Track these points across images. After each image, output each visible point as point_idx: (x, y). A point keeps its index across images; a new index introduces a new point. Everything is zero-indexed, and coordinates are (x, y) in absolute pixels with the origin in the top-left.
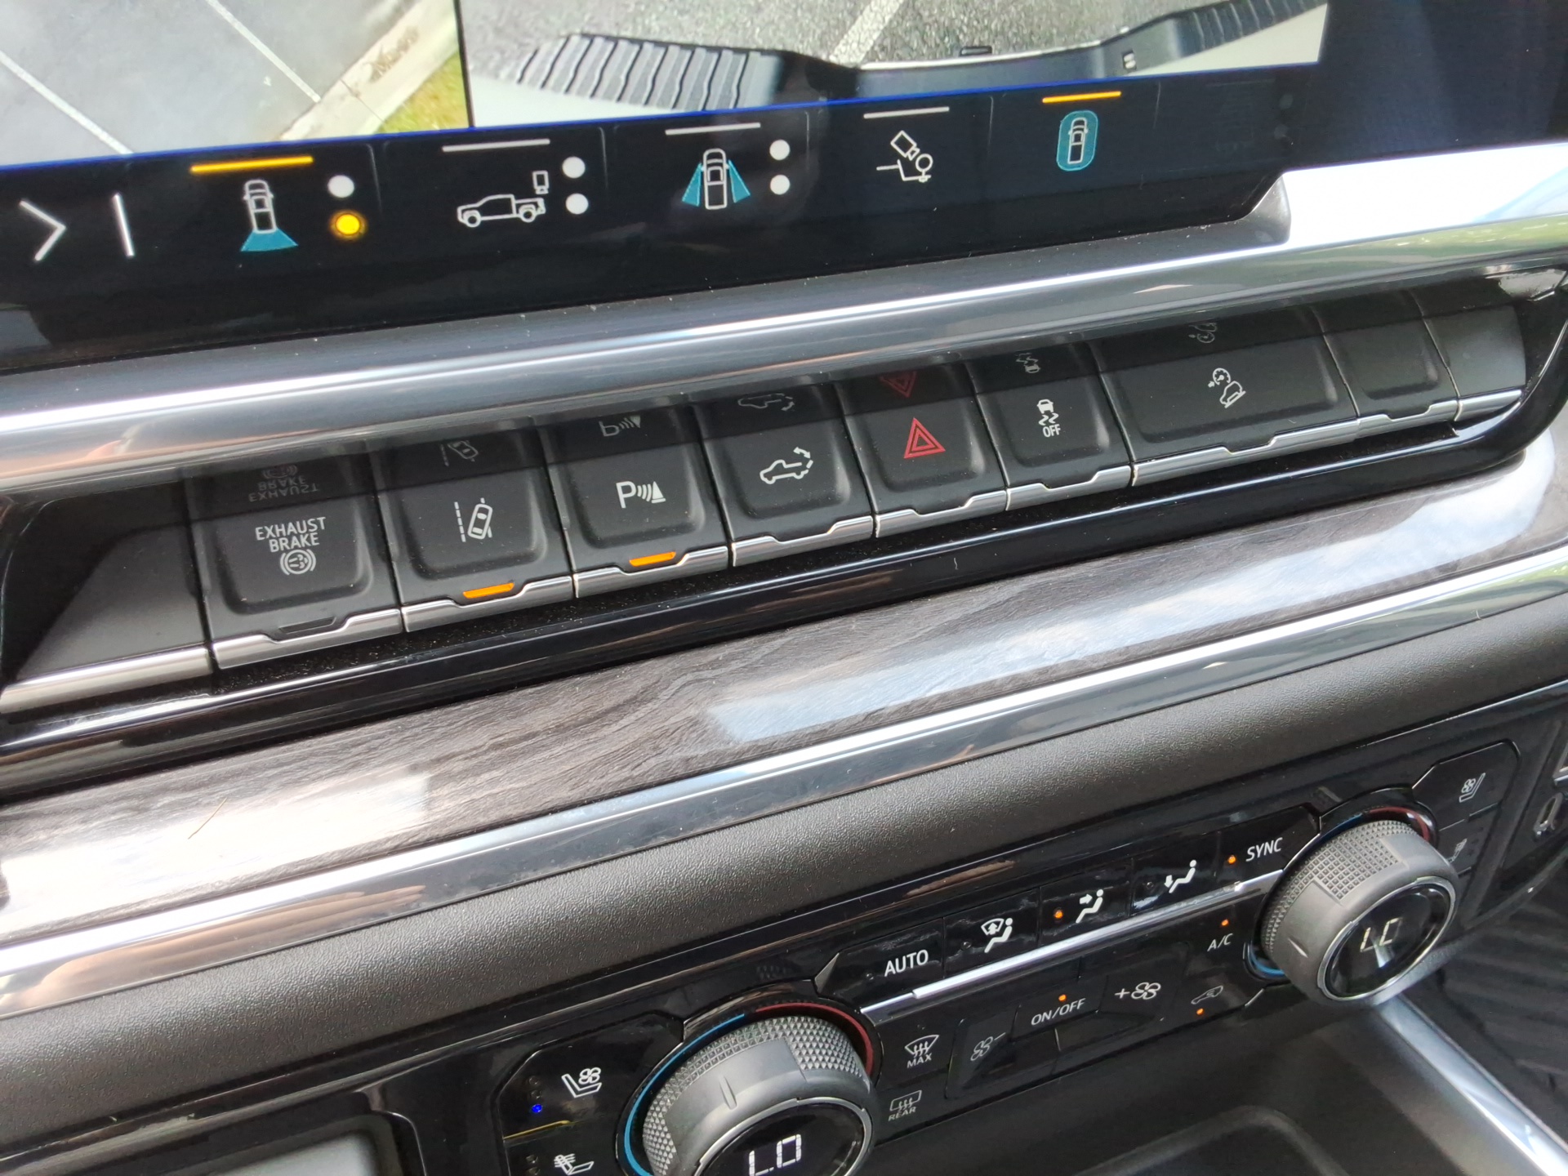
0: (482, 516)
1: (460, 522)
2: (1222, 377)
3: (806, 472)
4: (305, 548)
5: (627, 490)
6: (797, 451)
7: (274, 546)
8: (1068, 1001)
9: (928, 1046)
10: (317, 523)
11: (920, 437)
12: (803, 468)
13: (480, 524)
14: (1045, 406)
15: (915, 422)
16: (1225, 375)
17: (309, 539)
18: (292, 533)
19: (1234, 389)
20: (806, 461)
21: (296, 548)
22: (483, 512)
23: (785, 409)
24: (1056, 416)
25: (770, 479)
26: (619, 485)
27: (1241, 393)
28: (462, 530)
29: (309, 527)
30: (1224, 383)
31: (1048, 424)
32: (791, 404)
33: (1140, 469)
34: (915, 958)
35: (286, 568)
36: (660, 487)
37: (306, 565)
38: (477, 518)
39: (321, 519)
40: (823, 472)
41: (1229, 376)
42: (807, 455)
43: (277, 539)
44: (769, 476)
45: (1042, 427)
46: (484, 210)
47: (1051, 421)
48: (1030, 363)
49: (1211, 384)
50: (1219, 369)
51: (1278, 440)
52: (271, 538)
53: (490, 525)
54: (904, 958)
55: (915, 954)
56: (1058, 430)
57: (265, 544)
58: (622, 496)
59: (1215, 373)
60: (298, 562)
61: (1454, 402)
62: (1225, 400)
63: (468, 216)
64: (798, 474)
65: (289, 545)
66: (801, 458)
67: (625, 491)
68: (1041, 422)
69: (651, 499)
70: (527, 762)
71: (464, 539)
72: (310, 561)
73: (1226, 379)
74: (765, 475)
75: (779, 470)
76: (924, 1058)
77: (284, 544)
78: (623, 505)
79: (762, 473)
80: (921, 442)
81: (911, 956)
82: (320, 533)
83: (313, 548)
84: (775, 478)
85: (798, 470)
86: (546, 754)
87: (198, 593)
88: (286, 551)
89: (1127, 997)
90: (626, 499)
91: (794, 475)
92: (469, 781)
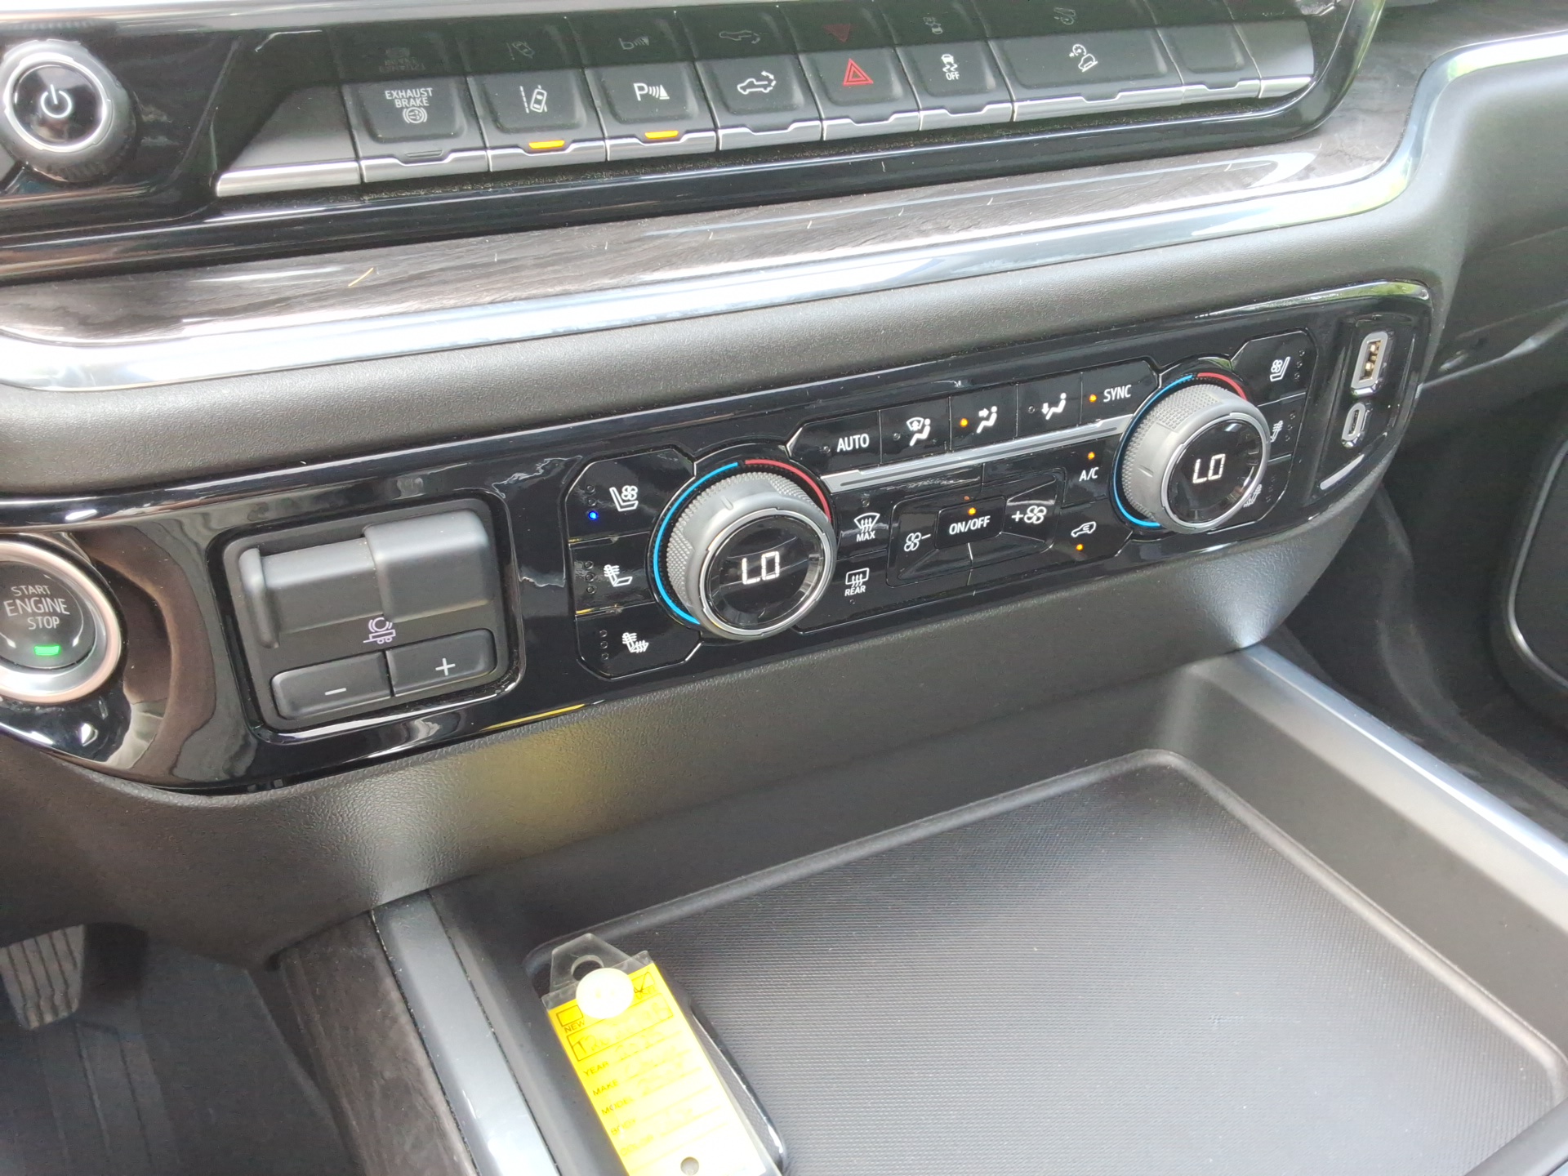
0: (539, 97)
1: (525, 99)
2: (1079, 51)
3: (771, 88)
4: (420, 107)
5: (641, 89)
6: (764, 73)
7: (398, 104)
8: (977, 516)
9: (872, 522)
10: (427, 92)
11: (854, 72)
12: (769, 85)
13: (538, 102)
14: (947, 59)
15: (851, 61)
17: (421, 101)
18: (410, 97)
19: (1088, 60)
20: (770, 81)
21: (413, 106)
22: (540, 94)
23: (753, 42)
24: (956, 66)
25: (745, 90)
26: (636, 86)
27: (1095, 63)
28: (526, 105)
29: (421, 94)
30: (1081, 55)
31: (949, 71)
32: (758, 39)
33: (1020, 107)
34: (859, 439)
35: (407, 117)
36: (665, 89)
37: (421, 118)
38: (536, 98)
39: (429, 89)
40: (783, 89)
41: (1085, 50)
42: (772, 77)
43: (400, 99)
44: (744, 88)
45: (945, 73)
47: (952, 69)
48: (936, 27)
49: (1072, 55)
50: (1078, 45)
51: (1122, 97)
52: (396, 98)
53: (546, 103)
54: (851, 438)
55: (859, 436)
56: (957, 76)
57: (392, 101)
58: (638, 93)
59: (1074, 47)
60: (414, 115)
61: (1256, 82)
62: (1082, 66)
64: (765, 89)
65: (409, 103)
66: (767, 78)
67: (640, 89)
68: (944, 70)
69: (659, 96)
70: (578, 263)
71: (527, 111)
72: (423, 116)
73: (1083, 52)
74: (742, 88)
75: (751, 85)
76: (870, 535)
77: (405, 103)
78: (639, 99)
79: (739, 87)
80: (855, 75)
81: (856, 437)
82: (429, 98)
83: (424, 107)
84: (748, 91)
85: (765, 87)
86: (591, 260)
87: (349, 127)
88: (407, 108)
89: (1021, 520)
90: (641, 95)
91: (762, 90)
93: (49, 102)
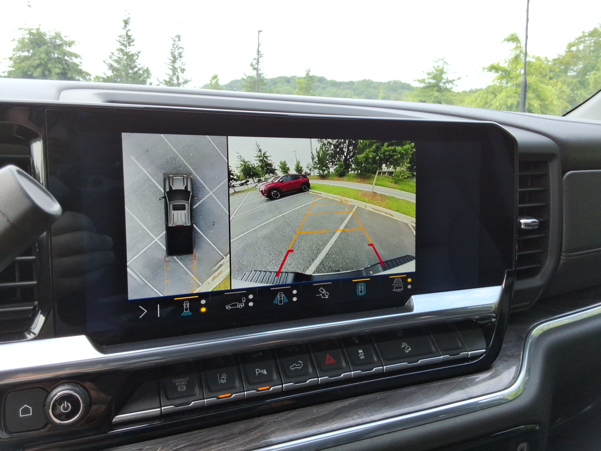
0: (224, 377)
1: (219, 378)
2: (405, 345)
3: (301, 367)
4: (184, 385)
5: (258, 371)
6: (299, 361)
7: (177, 384)
10: (187, 379)
11: (329, 359)
12: (301, 366)
13: (223, 379)
14: (360, 351)
15: (328, 355)
16: (406, 344)
17: (185, 383)
18: (181, 381)
19: (408, 348)
20: (301, 364)
21: (182, 385)
22: (224, 376)
23: (296, 351)
24: (363, 354)
25: (292, 369)
27: (410, 349)
28: (219, 381)
29: (185, 380)
30: (405, 346)
31: (361, 356)
32: (298, 350)
33: (386, 368)
35: (179, 390)
36: (266, 370)
37: (184, 389)
38: (223, 378)
40: (305, 367)
41: (407, 345)
42: (302, 363)
43: (178, 382)
44: (292, 368)
45: (360, 356)
46: (231, 306)
47: (362, 355)
48: (356, 340)
49: (402, 347)
50: (404, 343)
51: (421, 361)
52: (176, 382)
53: (226, 379)
56: (364, 357)
57: (175, 384)
58: (257, 372)
59: (403, 344)
60: (182, 388)
61: (467, 352)
62: (406, 351)
63: (228, 307)
64: (299, 367)
65: (180, 384)
66: (300, 363)
67: (257, 371)
68: (360, 355)
69: (264, 373)
70: (232, 441)
71: (219, 383)
72: (185, 388)
73: (406, 345)
74: (291, 368)
75: (295, 366)
78: (257, 375)
80: (330, 360)
82: (187, 381)
83: (185, 385)
84: (294, 368)
85: (299, 366)
86: (237, 439)
87: (159, 396)
88: (179, 385)
91: (298, 367)
92: (218, 445)
93: (64, 406)
